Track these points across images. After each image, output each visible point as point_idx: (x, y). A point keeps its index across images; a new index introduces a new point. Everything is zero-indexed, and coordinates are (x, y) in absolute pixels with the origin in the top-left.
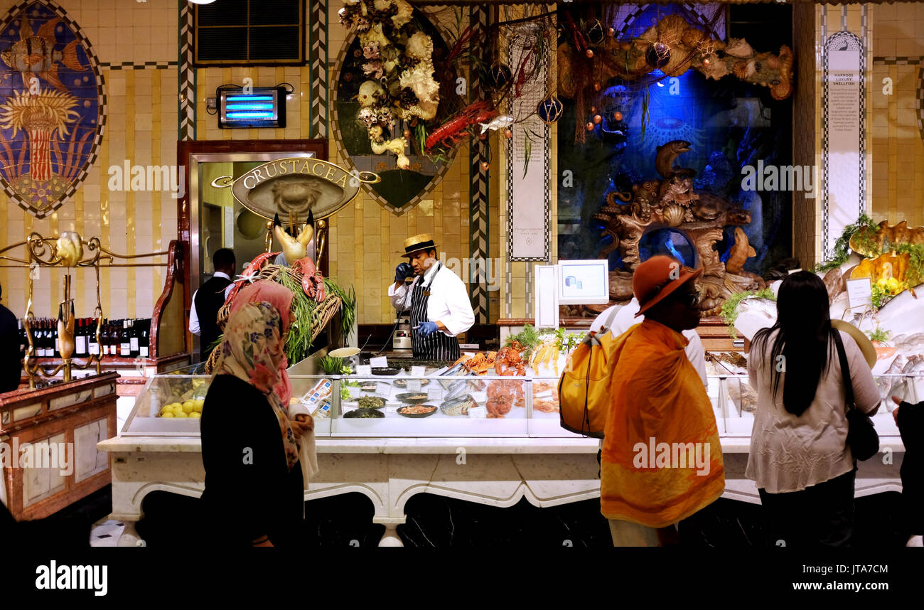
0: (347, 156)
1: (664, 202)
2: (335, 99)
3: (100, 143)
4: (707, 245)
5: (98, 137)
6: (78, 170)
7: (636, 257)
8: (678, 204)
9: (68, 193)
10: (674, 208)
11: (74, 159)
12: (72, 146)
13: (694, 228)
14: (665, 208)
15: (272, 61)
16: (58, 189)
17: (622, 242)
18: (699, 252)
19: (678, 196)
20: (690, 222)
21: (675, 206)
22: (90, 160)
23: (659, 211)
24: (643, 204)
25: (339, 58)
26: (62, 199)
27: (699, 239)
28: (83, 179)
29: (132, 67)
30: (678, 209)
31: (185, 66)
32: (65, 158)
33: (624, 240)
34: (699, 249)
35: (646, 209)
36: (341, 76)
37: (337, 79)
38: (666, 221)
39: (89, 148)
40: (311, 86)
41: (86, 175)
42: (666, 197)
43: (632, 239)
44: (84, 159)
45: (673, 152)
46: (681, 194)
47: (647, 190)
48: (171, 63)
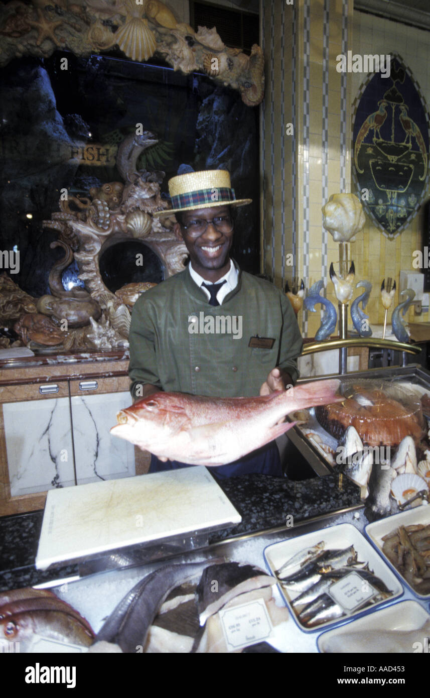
1: (126, 208)
4: (176, 259)
7: (95, 274)
8: (143, 211)
10: (139, 215)
13: (163, 239)
14: (128, 216)
17: (77, 255)
18: (169, 267)
19: (143, 201)
20: (158, 232)
21: (140, 212)
23: (121, 218)
24: (100, 208)
27: (169, 252)
30: (144, 217)
33: (78, 251)
34: (169, 264)
35: (104, 213)
38: (129, 230)
42: (130, 202)
43: (90, 252)
45: (136, 144)
46: (147, 199)
47: (107, 194)
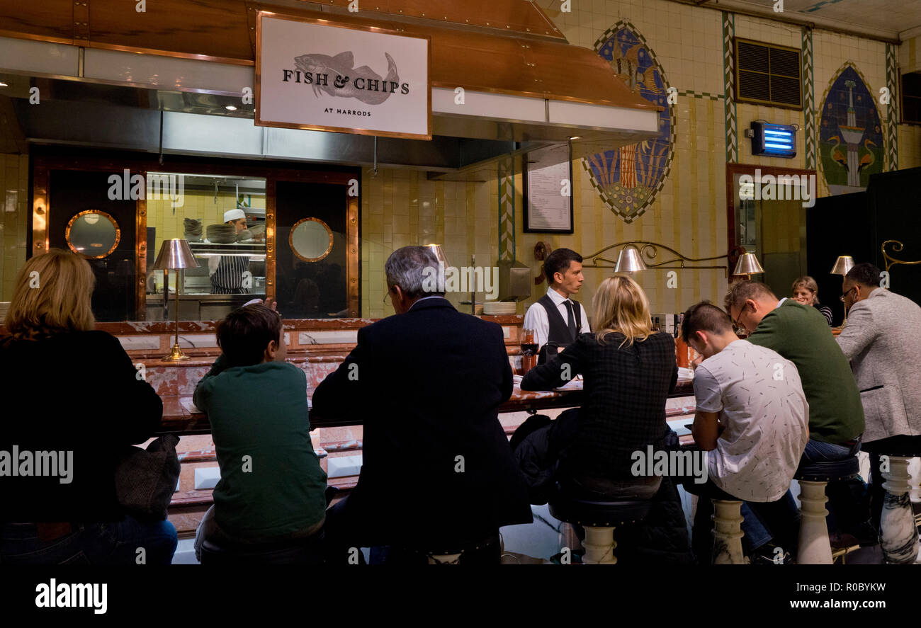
0: (827, 184)
2: (819, 139)
3: (672, 158)
5: (670, 153)
6: (657, 181)
9: (649, 201)
11: (654, 171)
12: (652, 159)
15: (784, 104)
16: (642, 197)
22: (665, 173)
25: (820, 108)
26: (645, 206)
28: (660, 189)
29: (693, 96)
31: (728, 101)
32: (646, 170)
36: (822, 122)
37: (820, 124)
39: (664, 163)
40: (806, 128)
41: (662, 185)
44: (660, 172)
48: (720, 96)
